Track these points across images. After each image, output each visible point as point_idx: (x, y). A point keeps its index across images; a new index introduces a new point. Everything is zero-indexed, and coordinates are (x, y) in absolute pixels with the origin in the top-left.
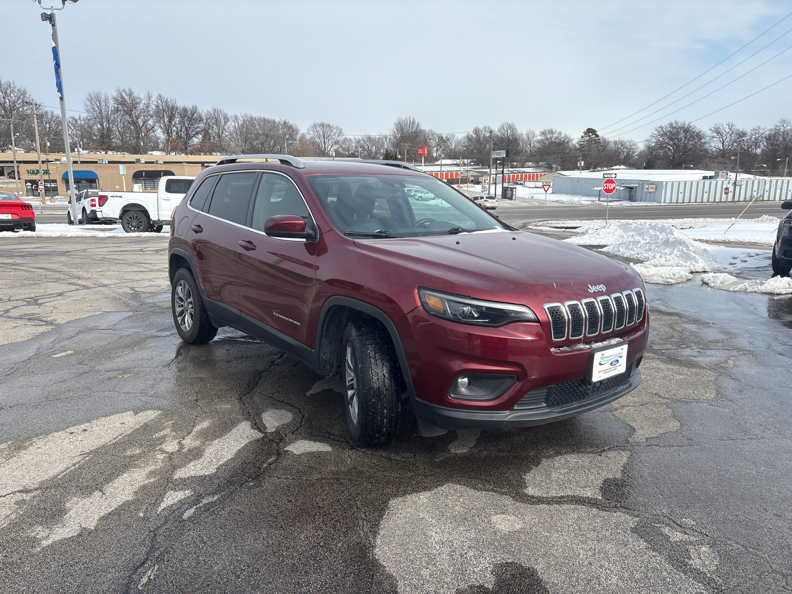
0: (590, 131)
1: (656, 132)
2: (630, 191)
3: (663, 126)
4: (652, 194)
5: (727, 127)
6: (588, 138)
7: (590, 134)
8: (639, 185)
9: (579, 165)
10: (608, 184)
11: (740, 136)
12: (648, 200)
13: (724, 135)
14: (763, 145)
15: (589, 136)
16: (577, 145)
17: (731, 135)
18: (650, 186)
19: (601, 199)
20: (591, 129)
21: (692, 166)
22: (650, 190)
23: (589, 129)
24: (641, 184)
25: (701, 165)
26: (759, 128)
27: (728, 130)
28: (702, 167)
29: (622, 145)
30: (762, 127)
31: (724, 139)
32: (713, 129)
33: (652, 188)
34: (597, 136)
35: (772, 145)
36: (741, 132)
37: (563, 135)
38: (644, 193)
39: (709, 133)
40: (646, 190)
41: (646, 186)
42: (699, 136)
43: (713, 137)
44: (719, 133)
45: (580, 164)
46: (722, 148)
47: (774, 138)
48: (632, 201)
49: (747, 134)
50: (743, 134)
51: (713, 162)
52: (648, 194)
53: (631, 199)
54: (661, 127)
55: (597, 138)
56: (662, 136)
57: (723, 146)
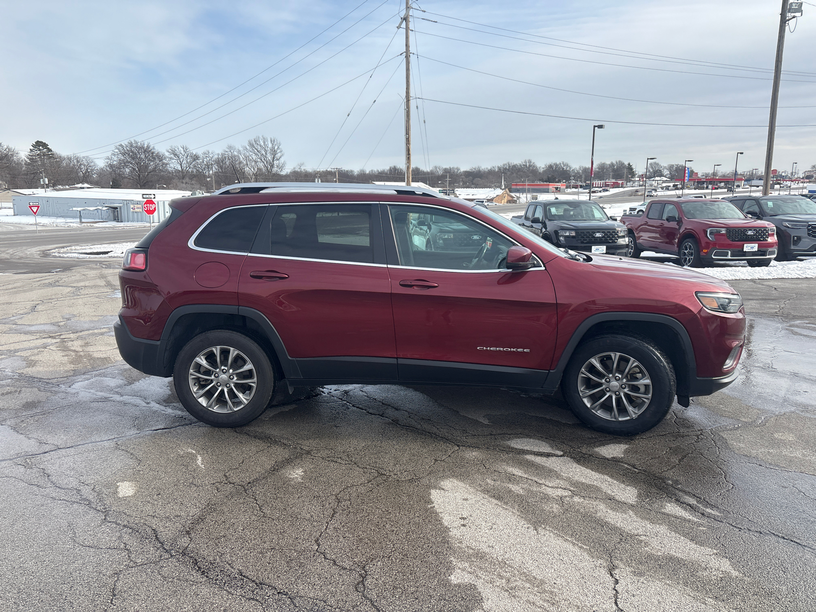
0: (39, 144)
1: (117, 150)
2: (113, 211)
3: (123, 145)
4: (139, 214)
5: (182, 149)
6: (39, 152)
7: (41, 148)
8: (124, 204)
9: (42, 183)
10: (148, 205)
11: (194, 160)
12: (136, 220)
13: (180, 157)
14: (215, 168)
15: (40, 150)
16: (27, 160)
17: (187, 157)
18: (136, 206)
19: (83, 220)
20: (41, 142)
21: (165, 186)
22: (136, 210)
23: (38, 141)
24: (125, 204)
25: (171, 185)
26: (209, 152)
27: (182, 152)
28: (173, 187)
29: (78, 162)
30: (210, 152)
31: (181, 161)
32: (170, 150)
33: (138, 208)
34: (50, 150)
35: (221, 167)
36: (195, 155)
37: (5, 147)
38: (131, 214)
39: (167, 154)
40: (132, 210)
41: (132, 206)
42: (160, 157)
43: (171, 158)
44: (176, 154)
45: (44, 181)
46: (180, 169)
47: (222, 162)
48: (119, 222)
49: (199, 157)
50: (196, 158)
51: (183, 183)
52: (135, 214)
53: (117, 219)
54: (121, 145)
55: (50, 153)
56: (123, 154)
57: (181, 167)
